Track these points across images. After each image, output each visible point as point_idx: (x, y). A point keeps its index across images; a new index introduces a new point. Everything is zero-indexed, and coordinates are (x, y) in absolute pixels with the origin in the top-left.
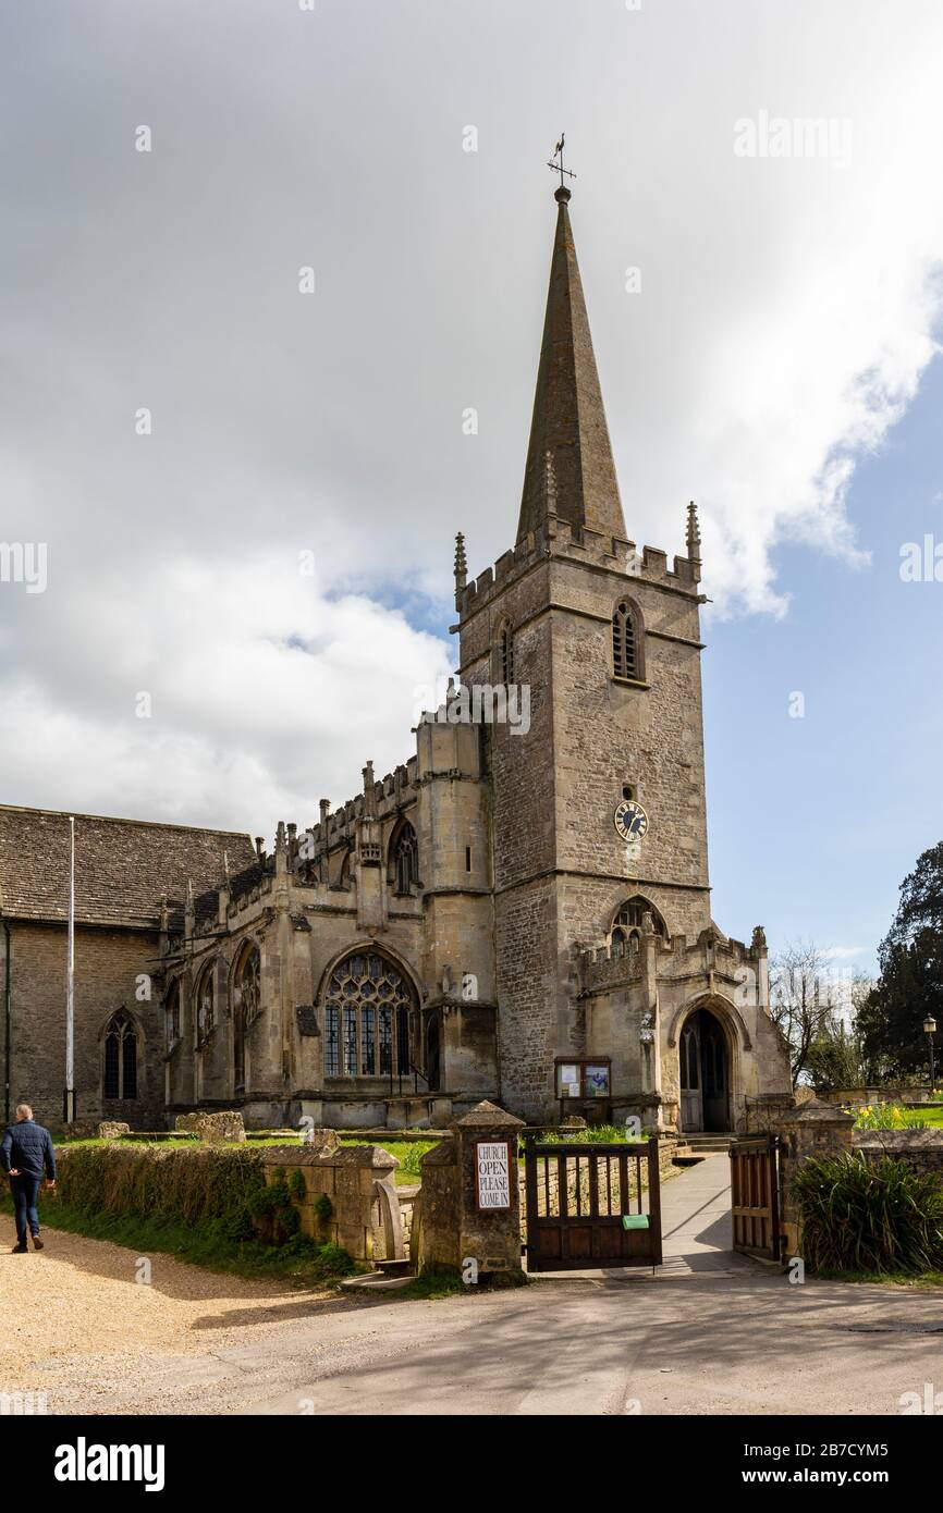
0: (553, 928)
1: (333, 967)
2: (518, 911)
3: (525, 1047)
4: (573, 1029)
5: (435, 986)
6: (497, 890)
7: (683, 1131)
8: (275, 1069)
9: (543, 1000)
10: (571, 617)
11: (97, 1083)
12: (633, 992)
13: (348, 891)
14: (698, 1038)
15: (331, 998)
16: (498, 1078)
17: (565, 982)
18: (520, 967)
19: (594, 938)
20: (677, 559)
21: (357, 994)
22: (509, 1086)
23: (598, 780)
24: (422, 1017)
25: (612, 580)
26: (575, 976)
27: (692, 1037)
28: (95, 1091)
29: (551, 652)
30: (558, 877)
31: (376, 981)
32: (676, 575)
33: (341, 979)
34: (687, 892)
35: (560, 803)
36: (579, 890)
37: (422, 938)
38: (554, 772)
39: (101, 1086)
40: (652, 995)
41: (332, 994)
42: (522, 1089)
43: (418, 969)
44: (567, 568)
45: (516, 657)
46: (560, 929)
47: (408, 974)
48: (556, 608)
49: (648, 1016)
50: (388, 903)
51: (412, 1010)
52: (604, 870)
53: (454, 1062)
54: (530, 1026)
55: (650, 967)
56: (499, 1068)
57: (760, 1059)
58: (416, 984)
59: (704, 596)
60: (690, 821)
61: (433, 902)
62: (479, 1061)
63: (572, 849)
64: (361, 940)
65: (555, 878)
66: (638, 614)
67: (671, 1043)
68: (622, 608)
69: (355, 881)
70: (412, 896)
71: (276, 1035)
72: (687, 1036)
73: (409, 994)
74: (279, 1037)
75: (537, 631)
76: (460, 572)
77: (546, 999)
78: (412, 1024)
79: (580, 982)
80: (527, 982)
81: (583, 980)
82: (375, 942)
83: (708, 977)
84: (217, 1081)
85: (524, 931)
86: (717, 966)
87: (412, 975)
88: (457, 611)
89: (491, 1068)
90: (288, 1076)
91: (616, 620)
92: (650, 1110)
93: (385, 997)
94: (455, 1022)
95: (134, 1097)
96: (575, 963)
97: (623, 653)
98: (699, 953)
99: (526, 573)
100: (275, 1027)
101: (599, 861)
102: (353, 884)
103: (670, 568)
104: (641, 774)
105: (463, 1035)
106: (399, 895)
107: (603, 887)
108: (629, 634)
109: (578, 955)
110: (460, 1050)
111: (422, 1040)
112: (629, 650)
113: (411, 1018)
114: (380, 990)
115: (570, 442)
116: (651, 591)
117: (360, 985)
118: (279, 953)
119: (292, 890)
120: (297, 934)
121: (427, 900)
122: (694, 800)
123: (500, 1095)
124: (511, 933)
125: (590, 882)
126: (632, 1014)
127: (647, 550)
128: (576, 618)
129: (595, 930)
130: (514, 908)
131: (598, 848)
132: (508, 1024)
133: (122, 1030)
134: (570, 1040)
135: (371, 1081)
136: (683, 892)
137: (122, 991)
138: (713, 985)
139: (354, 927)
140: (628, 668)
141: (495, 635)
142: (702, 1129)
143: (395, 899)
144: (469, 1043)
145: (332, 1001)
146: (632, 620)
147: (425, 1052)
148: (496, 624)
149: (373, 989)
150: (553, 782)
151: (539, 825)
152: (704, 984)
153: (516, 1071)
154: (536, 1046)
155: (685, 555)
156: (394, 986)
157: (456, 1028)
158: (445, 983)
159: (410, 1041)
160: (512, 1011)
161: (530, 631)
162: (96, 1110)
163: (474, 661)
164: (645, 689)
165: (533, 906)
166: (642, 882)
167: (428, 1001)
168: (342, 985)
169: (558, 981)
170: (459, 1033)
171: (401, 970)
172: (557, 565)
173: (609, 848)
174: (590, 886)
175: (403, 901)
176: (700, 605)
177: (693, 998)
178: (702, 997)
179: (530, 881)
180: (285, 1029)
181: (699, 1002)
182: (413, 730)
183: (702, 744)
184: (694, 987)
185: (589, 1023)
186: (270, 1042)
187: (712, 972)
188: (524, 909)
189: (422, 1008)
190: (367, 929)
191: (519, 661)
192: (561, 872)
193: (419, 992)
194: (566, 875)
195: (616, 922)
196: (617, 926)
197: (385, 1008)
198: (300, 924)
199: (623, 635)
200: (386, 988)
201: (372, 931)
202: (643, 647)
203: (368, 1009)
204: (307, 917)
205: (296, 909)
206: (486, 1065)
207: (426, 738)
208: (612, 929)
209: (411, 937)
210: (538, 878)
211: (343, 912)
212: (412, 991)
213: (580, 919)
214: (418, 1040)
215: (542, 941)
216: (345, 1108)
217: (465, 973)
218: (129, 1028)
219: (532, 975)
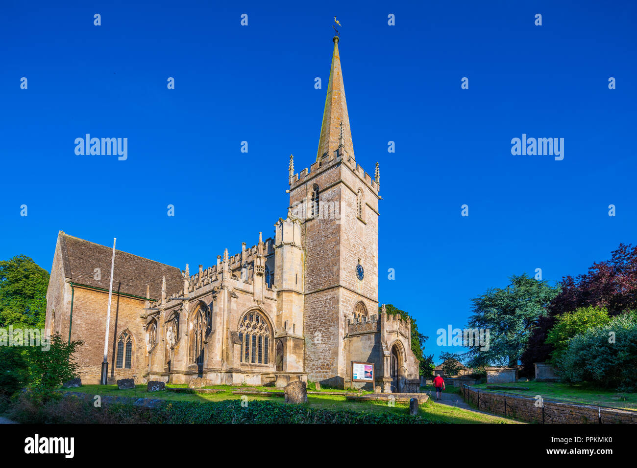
0: (337, 309)
1: (243, 316)
3: (319, 355)
4: (342, 350)
5: (282, 328)
6: (306, 293)
8: (218, 358)
9: (330, 337)
11: (113, 361)
12: (374, 336)
13: (251, 284)
15: (241, 329)
16: (304, 367)
17: (341, 330)
18: (317, 324)
19: (349, 314)
21: (251, 328)
22: (309, 370)
23: (352, 254)
24: (274, 341)
25: (357, 180)
26: (344, 328)
29: (340, 200)
31: (258, 324)
32: (373, 186)
35: (341, 259)
36: (346, 294)
37: (277, 309)
38: (340, 247)
39: (115, 362)
41: (241, 327)
42: (316, 372)
43: (275, 321)
46: (340, 309)
47: (270, 323)
48: (343, 183)
49: (385, 345)
50: (265, 292)
51: (271, 338)
52: (352, 288)
53: (290, 360)
54: (322, 347)
56: (304, 364)
58: (273, 327)
60: (374, 277)
61: (282, 295)
62: (298, 360)
63: (344, 278)
64: (255, 305)
65: (338, 289)
66: (363, 195)
68: (358, 191)
69: (254, 281)
70: (273, 291)
71: (220, 343)
73: (269, 330)
78: (270, 343)
79: (346, 331)
80: (321, 330)
82: (260, 307)
83: (397, 332)
84: (180, 362)
85: (320, 309)
87: (272, 323)
93: (260, 331)
95: (130, 368)
97: (358, 209)
99: (329, 168)
100: (219, 339)
101: (352, 284)
102: (252, 282)
104: (363, 255)
105: (293, 349)
107: (352, 295)
110: (292, 355)
111: (274, 350)
112: (360, 209)
113: (270, 340)
114: (259, 328)
117: (252, 325)
118: (222, 307)
119: (230, 279)
120: (233, 299)
121: (279, 293)
124: (313, 310)
125: (349, 292)
126: (372, 344)
128: (348, 189)
129: (350, 311)
130: (315, 300)
131: (351, 280)
132: (310, 346)
133: (126, 339)
135: (255, 366)
136: (372, 302)
137: (127, 322)
139: (253, 300)
141: (309, 194)
143: (267, 291)
144: (295, 353)
146: (361, 197)
147: (275, 355)
148: (310, 190)
149: (256, 327)
150: (339, 251)
151: (331, 268)
152: (397, 335)
153: (313, 365)
154: (325, 356)
156: (264, 327)
157: (291, 346)
158: (287, 327)
159: (269, 351)
160: (312, 341)
161: (330, 191)
164: (365, 224)
165: (326, 300)
166: (362, 296)
167: (278, 334)
168: (245, 324)
169: (338, 330)
171: (268, 321)
173: (354, 281)
174: (349, 294)
175: (270, 292)
177: (394, 340)
179: (324, 290)
180: (224, 340)
184: (394, 336)
185: (348, 348)
186: (217, 346)
187: (399, 331)
188: (321, 301)
189: (275, 337)
190: (257, 301)
192: (341, 287)
193: (274, 330)
197: (260, 336)
198: (233, 295)
199: (359, 202)
200: (261, 328)
201: (259, 303)
202: (364, 208)
203: (254, 335)
204: (235, 292)
205: (231, 288)
206: (300, 362)
207: (280, 228)
208: (354, 312)
209: (272, 307)
210: (329, 289)
211: (249, 293)
212: (270, 330)
213: (346, 306)
214: (272, 350)
215: (331, 313)
216: (246, 377)
217: (294, 324)
218: (129, 338)
219: (324, 327)
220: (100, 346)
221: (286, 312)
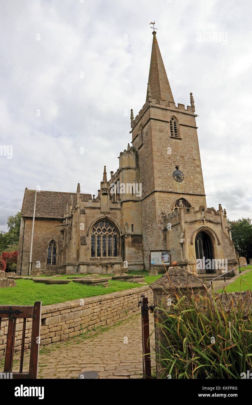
0: (155, 208)
1: (93, 224)
2: (146, 205)
3: (149, 246)
4: (162, 240)
5: (124, 229)
6: (141, 199)
7: (198, 274)
8: (75, 256)
9: (153, 232)
10: (157, 121)
11: (45, 260)
12: (179, 227)
13: (98, 202)
14: (202, 242)
15: (93, 233)
16: (143, 257)
17: (159, 225)
18: (147, 222)
20: (188, 107)
21: (101, 232)
22: (146, 259)
23: (167, 164)
24: (121, 239)
25: (169, 112)
26: (162, 223)
27: (200, 241)
28: (44, 263)
29: (151, 130)
30: (156, 193)
31: (107, 228)
32: (188, 110)
33: (96, 228)
34: (198, 196)
35: (155, 171)
36: (163, 197)
37: (120, 215)
38: (153, 162)
39: (46, 261)
40: (183, 227)
41: (93, 232)
43: (119, 224)
44: (155, 109)
45: (144, 134)
46: (157, 208)
47: (116, 226)
48: (152, 119)
49: (183, 234)
50: (110, 205)
51: (118, 237)
52: (170, 190)
53: (129, 252)
54: (150, 240)
55: (182, 218)
56: (143, 254)
57: (224, 247)
58: (119, 229)
59: (196, 115)
60: (197, 175)
62: (137, 252)
63: (160, 185)
64: (102, 216)
65: (154, 193)
66: (177, 120)
67: (192, 244)
68: (173, 119)
69: (100, 199)
70: (117, 203)
71: (75, 245)
72: (198, 241)
74: (76, 246)
75: (148, 126)
76: (132, 118)
77: (154, 231)
78: (118, 241)
79: (164, 225)
80: (149, 226)
81: (165, 224)
82: (106, 216)
83: (203, 220)
85: (148, 211)
86: (206, 217)
87: (117, 226)
88: (131, 128)
89: (141, 254)
90: (78, 258)
91: (171, 122)
92: (184, 267)
93: (110, 233)
94: (129, 240)
95: (55, 264)
96: (162, 219)
97: (173, 130)
98: (200, 213)
99: (145, 112)
100: (75, 242)
101: (169, 187)
102: (99, 200)
103: (186, 108)
104: (181, 162)
105: (131, 244)
106: (113, 203)
107: (170, 195)
108: (175, 125)
109: (163, 216)
110: (130, 248)
112: (175, 130)
113: (118, 239)
114: (108, 231)
115: (157, 82)
116: (180, 114)
117: (102, 230)
118: (77, 221)
119: (81, 202)
120: (82, 215)
121: (122, 203)
122: (198, 169)
123: (144, 262)
124: (145, 212)
126: (179, 234)
127: (179, 104)
128: (158, 122)
129: (168, 209)
130: (145, 204)
131: (168, 184)
132: (145, 240)
133: (53, 246)
134: (162, 244)
135: (105, 259)
136: (197, 196)
137: (53, 235)
138: (205, 223)
139: (100, 212)
140: (175, 134)
141: (139, 131)
142: (205, 273)
143: (112, 204)
144: (133, 246)
145: (93, 235)
146: (175, 122)
147: (121, 250)
148: (140, 128)
149: (106, 231)
150: (153, 166)
151: (150, 179)
152: (202, 223)
153: (147, 255)
154: (152, 246)
155: (190, 106)
156: (112, 230)
157: (129, 242)
158: (126, 228)
159: (117, 246)
160: (146, 236)
161: (147, 127)
162: (44, 268)
163: (135, 139)
164: (180, 139)
165: (150, 203)
166: (183, 194)
167: (122, 234)
168: (96, 229)
169: (157, 225)
170: (130, 243)
171: (114, 225)
172: (152, 109)
173: (171, 184)
174: (166, 195)
175: (114, 204)
176: (196, 117)
177: (198, 228)
178: (201, 227)
179: (149, 196)
180: (78, 243)
181: (201, 229)
182: (118, 158)
183: (199, 154)
184: (199, 224)
185: (167, 238)
186: (74, 247)
187: (204, 219)
188: (148, 204)
189: (121, 236)
190: (104, 213)
191: (144, 135)
192: (157, 191)
193: (120, 231)
194: (158, 192)
195: (176, 206)
196: (176, 207)
197: (110, 236)
198: (83, 212)
199: (173, 126)
200: (110, 230)
201: (105, 213)
202: (179, 129)
203: (104, 236)
204: (85, 210)
205: (82, 208)
206: (139, 253)
207: (121, 159)
208: (174, 208)
209: (117, 215)
210: (151, 194)
211: (96, 208)
212: (118, 231)
213: (163, 206)
214: (120, 246)
215: (152, 213)
216: (96, 267)
217: (132, 225)
218: (54, 245)
219: (150, 224)
220: (38, 252)
221: (126, 216)
